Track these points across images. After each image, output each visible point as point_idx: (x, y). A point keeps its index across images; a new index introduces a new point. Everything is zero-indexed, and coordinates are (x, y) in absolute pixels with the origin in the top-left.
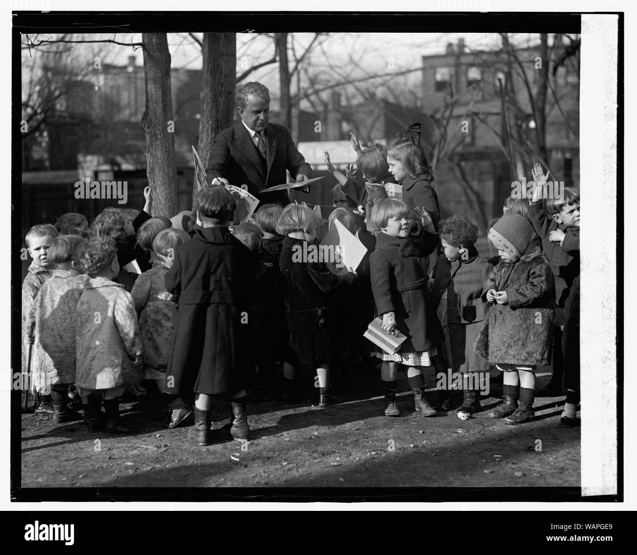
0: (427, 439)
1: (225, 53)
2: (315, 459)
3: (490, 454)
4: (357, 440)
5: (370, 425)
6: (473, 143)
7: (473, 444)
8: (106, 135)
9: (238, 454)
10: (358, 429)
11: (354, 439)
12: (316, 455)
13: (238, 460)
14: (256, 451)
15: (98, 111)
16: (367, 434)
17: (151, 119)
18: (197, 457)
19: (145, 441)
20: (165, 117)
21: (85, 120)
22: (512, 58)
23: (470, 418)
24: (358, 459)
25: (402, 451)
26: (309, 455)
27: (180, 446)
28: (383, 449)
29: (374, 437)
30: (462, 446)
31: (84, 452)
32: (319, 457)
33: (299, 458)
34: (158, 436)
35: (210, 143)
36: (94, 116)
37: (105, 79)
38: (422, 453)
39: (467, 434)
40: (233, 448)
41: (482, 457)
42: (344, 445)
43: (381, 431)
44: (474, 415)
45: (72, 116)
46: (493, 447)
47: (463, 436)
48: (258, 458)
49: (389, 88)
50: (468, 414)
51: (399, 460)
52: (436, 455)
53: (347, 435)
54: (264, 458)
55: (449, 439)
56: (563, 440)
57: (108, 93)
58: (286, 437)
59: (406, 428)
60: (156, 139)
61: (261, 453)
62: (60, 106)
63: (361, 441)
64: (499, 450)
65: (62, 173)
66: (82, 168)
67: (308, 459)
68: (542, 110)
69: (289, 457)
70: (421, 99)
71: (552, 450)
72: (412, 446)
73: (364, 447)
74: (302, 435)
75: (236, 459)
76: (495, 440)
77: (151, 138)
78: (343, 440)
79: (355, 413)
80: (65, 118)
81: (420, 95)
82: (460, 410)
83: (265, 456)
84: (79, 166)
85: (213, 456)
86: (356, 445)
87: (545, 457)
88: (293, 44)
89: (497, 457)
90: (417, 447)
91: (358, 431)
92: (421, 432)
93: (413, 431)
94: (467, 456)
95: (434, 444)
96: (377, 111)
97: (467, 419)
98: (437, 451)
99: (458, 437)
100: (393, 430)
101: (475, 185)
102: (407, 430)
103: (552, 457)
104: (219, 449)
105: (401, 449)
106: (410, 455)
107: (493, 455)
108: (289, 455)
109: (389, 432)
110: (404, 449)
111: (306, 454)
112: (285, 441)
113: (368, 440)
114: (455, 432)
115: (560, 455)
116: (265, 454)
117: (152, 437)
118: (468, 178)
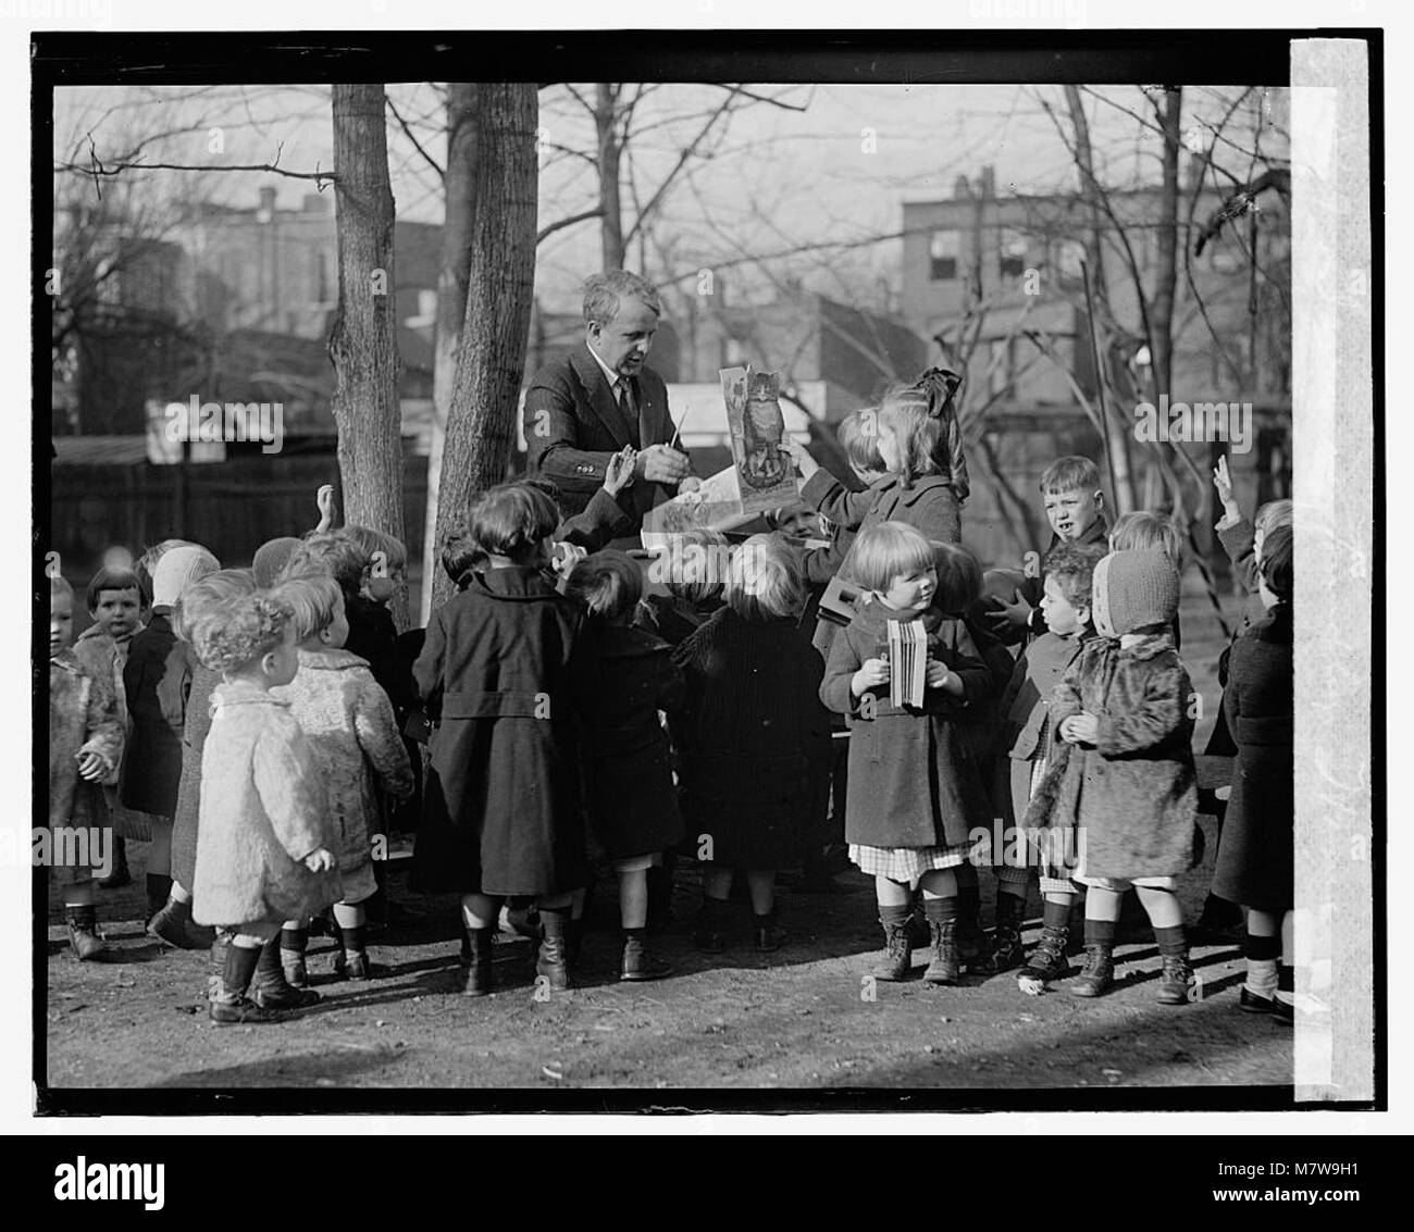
0: (958, 1035)
1: (513, 198)
2: (724, 1074)
3: (1094, 1067)
4: (810, 1037)
5: (834, 1003)
6: (1010, 392)
7: (1058, 1046)
8: (209, 360)
9: (558, 1065)
10: (809, 1013)
11: (804, 1033)
12: (724, 1068)
13: (559, 1076)
14: (595, 1058)
15: (193, 306)
16: (828, 1022)
17: (350, 337)
18: (471, 1070)
19: (351, 1033)
20: (380, 334)
21: (164, 326)
22: (1102, 215)
23: (1046, 989)
24: (815, 1075)
25: (907, 1059)
26: (710, 1068)
27: (430, 1045)
28: (866, 1055)
29: (844, 1029)
30: (1033, 1050)
31: (222, 1058)
32: (734, 1072)
33: (690, 1072)
34: (379, 1023)
35: (479, 391)
36: (182, 320)
37: (208, 239)
38: (951, 1064)
39: (1043, 1024)
40: (546, 1051)
41: (1079, 1073)
42: (782, 1046)
43: (859, 1017)
44: (1053, 985)
45: (134, 316)
46: (1101, 1053)
47: (1034, 1030)
48: (602, 1073)
49: (835, 272)
50: (1040, 982)
51: (904, 1079)
52: (982, 1069)
53: (785, 1024)
54: (615, 1072)
55: (1005, 1035)
56: (1245, 1038)
57: (215, 268)
58: (657, 1029)
59: (910, 1011)
60: (360, 379)
61: (608, 1062)
62: (108, 293)
63: (818, 1037)
64: (1114, 1060)
65: (108, 442)
66: (156, 432)
67: (710, 1076)
68: (1166, 327)
69: (667, 1071)
70: (899, 295)
71: (1225, 1061)
72: (928, 1048)
73: (825, 1051)
74: (690, 1024)
75: (554, 1075)
76: (1103, 1038)
77: (350, 378)
78: (780, 1035)
79: (798, 977)
80: (118, 320)
81: (896, 286)
82: (1023, 973)
83: (617, 1068)
84: (149, 428)
85: (505, 1068)
86: (809, 1046)
87: (1212, 1075)
88: (631, 172)
89: (1110, 1075)
90: (939, 1051)
91: (809, 1017)
92: (944, 1019)
93: (927, 1017)
94: (1048, 1071)
95: (974, 1046)
96: (806, 319)
97: (1040, 994)
98: (983, 1060)
99: (1024, 1030)
100: (884, 1014)
101: (1020, 486)
102: (915, 1016)
103: (1227, 1075)
104: (514, 1053)
105: (904, 1056)
106: (926, 1068)
107: (1101, 1069)
108: (668, 1067)
109: (875, 1018)
110: (912, 1056)
111: (704, 1064)
112: (654, 1037)
113: (833, 1036)
114: (1017, 1021)
115: (1242, 1070)
116: (616, 1064)
117: (366, 1027)
118: (1004, 470)
